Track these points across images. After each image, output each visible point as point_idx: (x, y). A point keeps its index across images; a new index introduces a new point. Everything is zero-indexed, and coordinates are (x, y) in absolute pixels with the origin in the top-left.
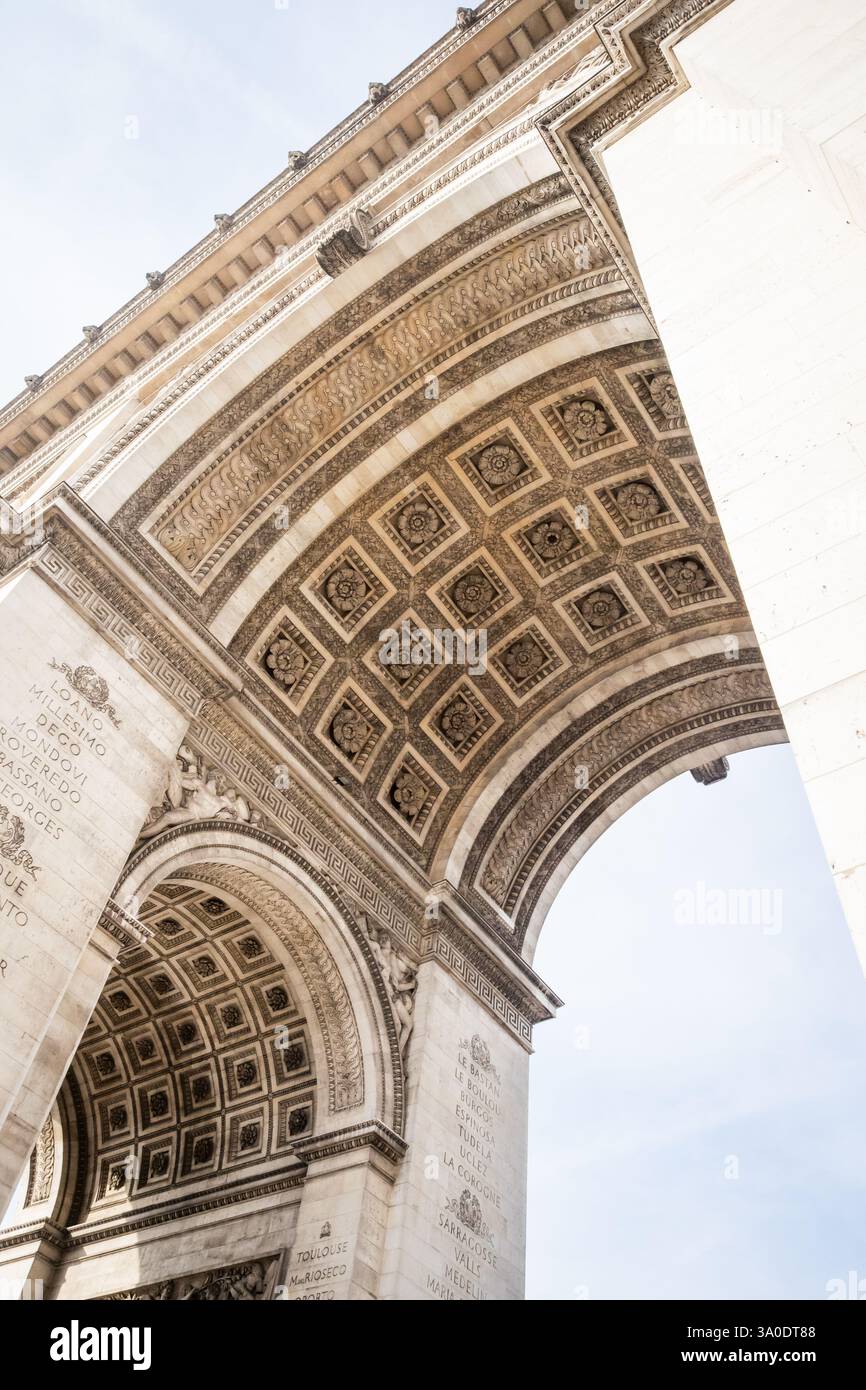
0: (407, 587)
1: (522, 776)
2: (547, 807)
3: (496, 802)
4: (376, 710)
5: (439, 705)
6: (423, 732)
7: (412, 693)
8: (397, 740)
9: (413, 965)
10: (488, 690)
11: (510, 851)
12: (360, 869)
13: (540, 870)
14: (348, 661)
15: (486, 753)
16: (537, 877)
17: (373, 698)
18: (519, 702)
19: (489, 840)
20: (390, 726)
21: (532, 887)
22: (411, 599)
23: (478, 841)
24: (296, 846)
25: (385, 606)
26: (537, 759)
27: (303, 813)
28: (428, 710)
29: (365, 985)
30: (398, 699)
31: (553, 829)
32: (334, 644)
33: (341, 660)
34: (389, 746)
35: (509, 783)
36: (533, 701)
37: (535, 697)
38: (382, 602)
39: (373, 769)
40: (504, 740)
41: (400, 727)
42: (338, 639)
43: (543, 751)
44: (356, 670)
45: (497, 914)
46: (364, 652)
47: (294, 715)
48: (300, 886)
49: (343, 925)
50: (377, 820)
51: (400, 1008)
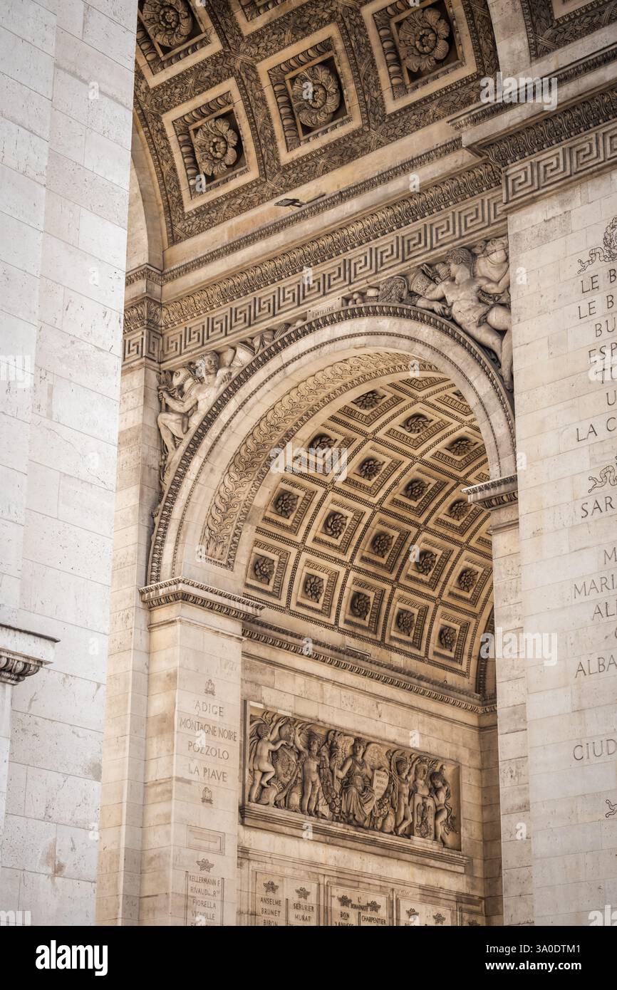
4: (308, 43)
12: (391, 230)
14: (242, 57)
17: (294, 40)
20: (332, 30)
24: (306, 316)
27: (301, 269)
32: (220, 68)
33: (237, 66)
39: (360, 92)
41: (340, 11)
44: (254, 50)
46: (237, 26)
47: (256, 181)
48: (325, 348)
49: (386, 323)
50: (405, 132)
51: (494, 320)
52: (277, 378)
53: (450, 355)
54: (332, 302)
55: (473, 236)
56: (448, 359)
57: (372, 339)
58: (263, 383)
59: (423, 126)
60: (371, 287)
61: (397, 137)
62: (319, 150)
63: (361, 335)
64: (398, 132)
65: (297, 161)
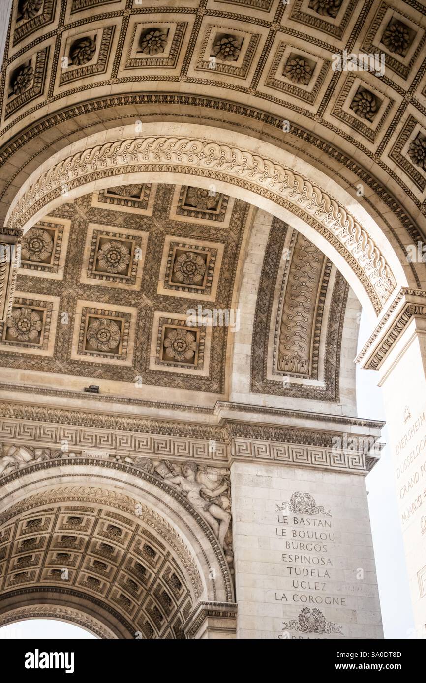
0: (76, 212)
1: (264, 273)
2: (306, 279)
3: (254, 306)
4: (115, 308)
5: (163, 270)
6: (164, 296)
7: (135, 277)
8: (145, 316)
9: (224, 472)
10: (194, 234)
11: (293, 330)
12: (147, 432)
13: (330, 326)
14: (71, 291)
15: (227, 274)
16: (330, 334)
17: (108, 302)
18: (225, 224)
19: (266, 335)
20: (133, 311)
21: (329, 343)
22: (85, 218)
23: (255, 343)
24: (80, 453)
25: (71, 235)
26: (268, 254)
27: (80, 425)
28: (157, 279)
29: (175, 513)
30: (127, 288)
31: (323, 291)
32: (53, 288)
33: (65, 294)
34: (141, 324)
35: (257, 286)
36: (236, 216)
37: (234, 212)
38: (66, 235)
39: (136, 349)
40: (235, 256)
41: (143, 305)
42: (53, 282)
43: (269, 246)
44: (80, 292)
45: (301, 385)
46: (78, 275)
47: (49, 358)
48: (93, 477)
49: (141, 482)
50: (157, 383)
51: (214, 511)
52: (53, 480)
53: (185, 519)
54: (102, 453)
55: (203, 460)
56: (182, 520)
57: (129, 487)
58: (43, 480)
59: (169, 386)
60: (129, 457)
61: (152, 384)
62: (99, 364)
63: (122, 481)
64: (153, 381)
65: (82, 362)
